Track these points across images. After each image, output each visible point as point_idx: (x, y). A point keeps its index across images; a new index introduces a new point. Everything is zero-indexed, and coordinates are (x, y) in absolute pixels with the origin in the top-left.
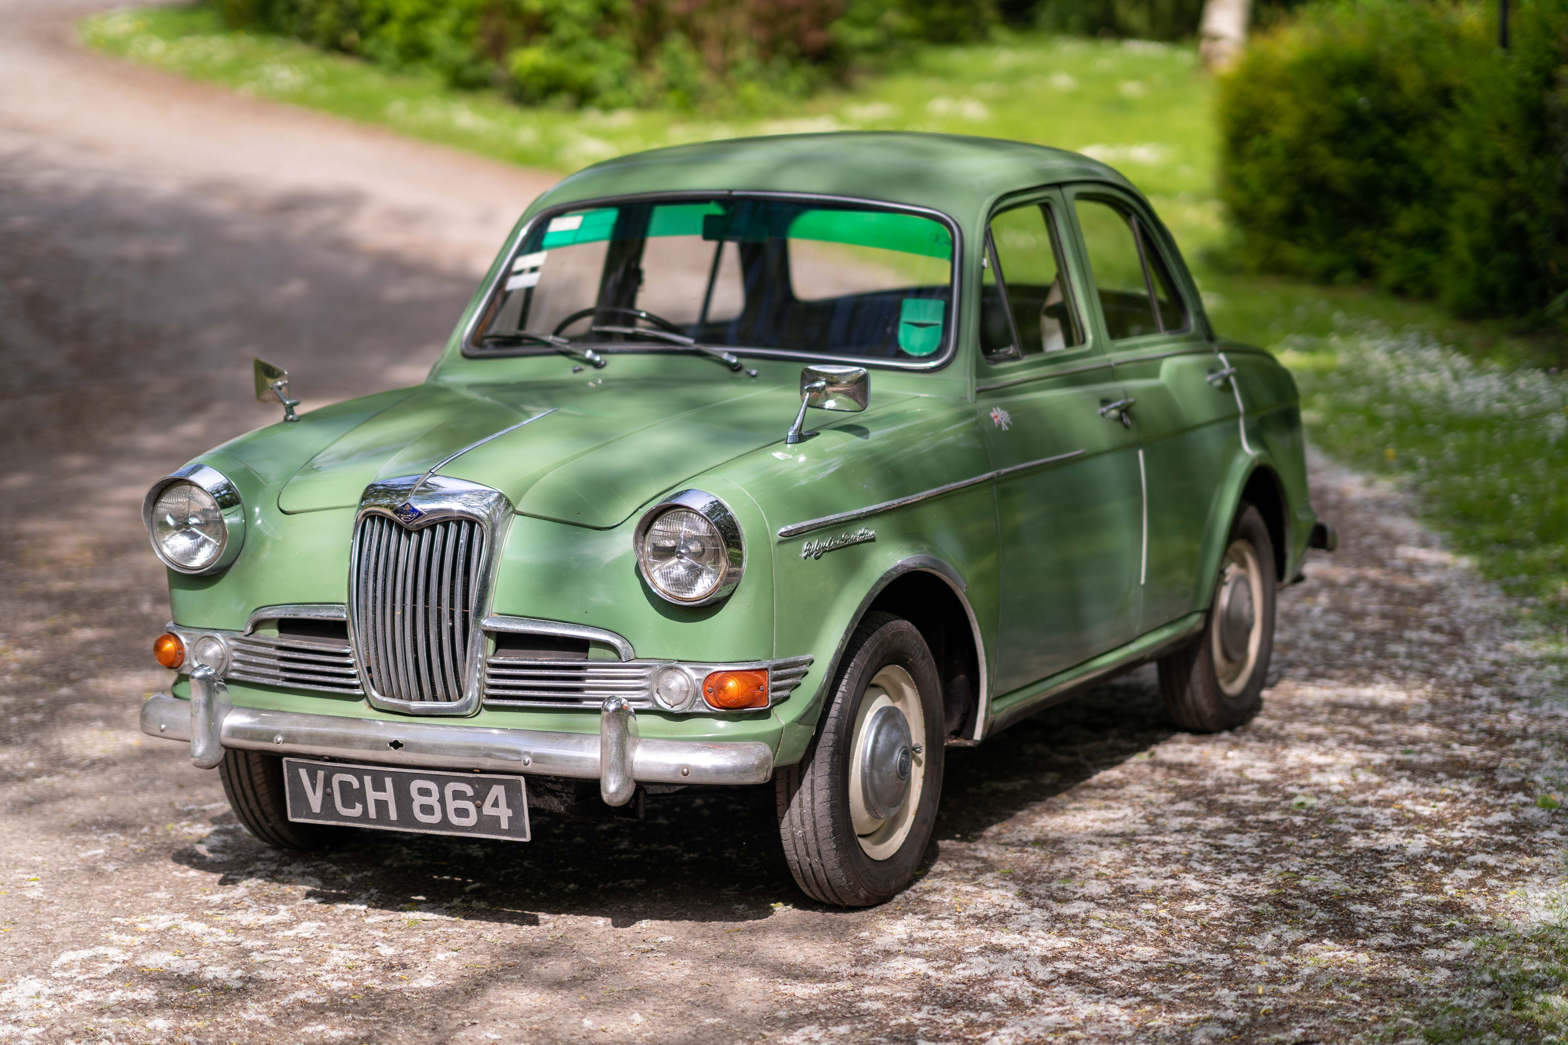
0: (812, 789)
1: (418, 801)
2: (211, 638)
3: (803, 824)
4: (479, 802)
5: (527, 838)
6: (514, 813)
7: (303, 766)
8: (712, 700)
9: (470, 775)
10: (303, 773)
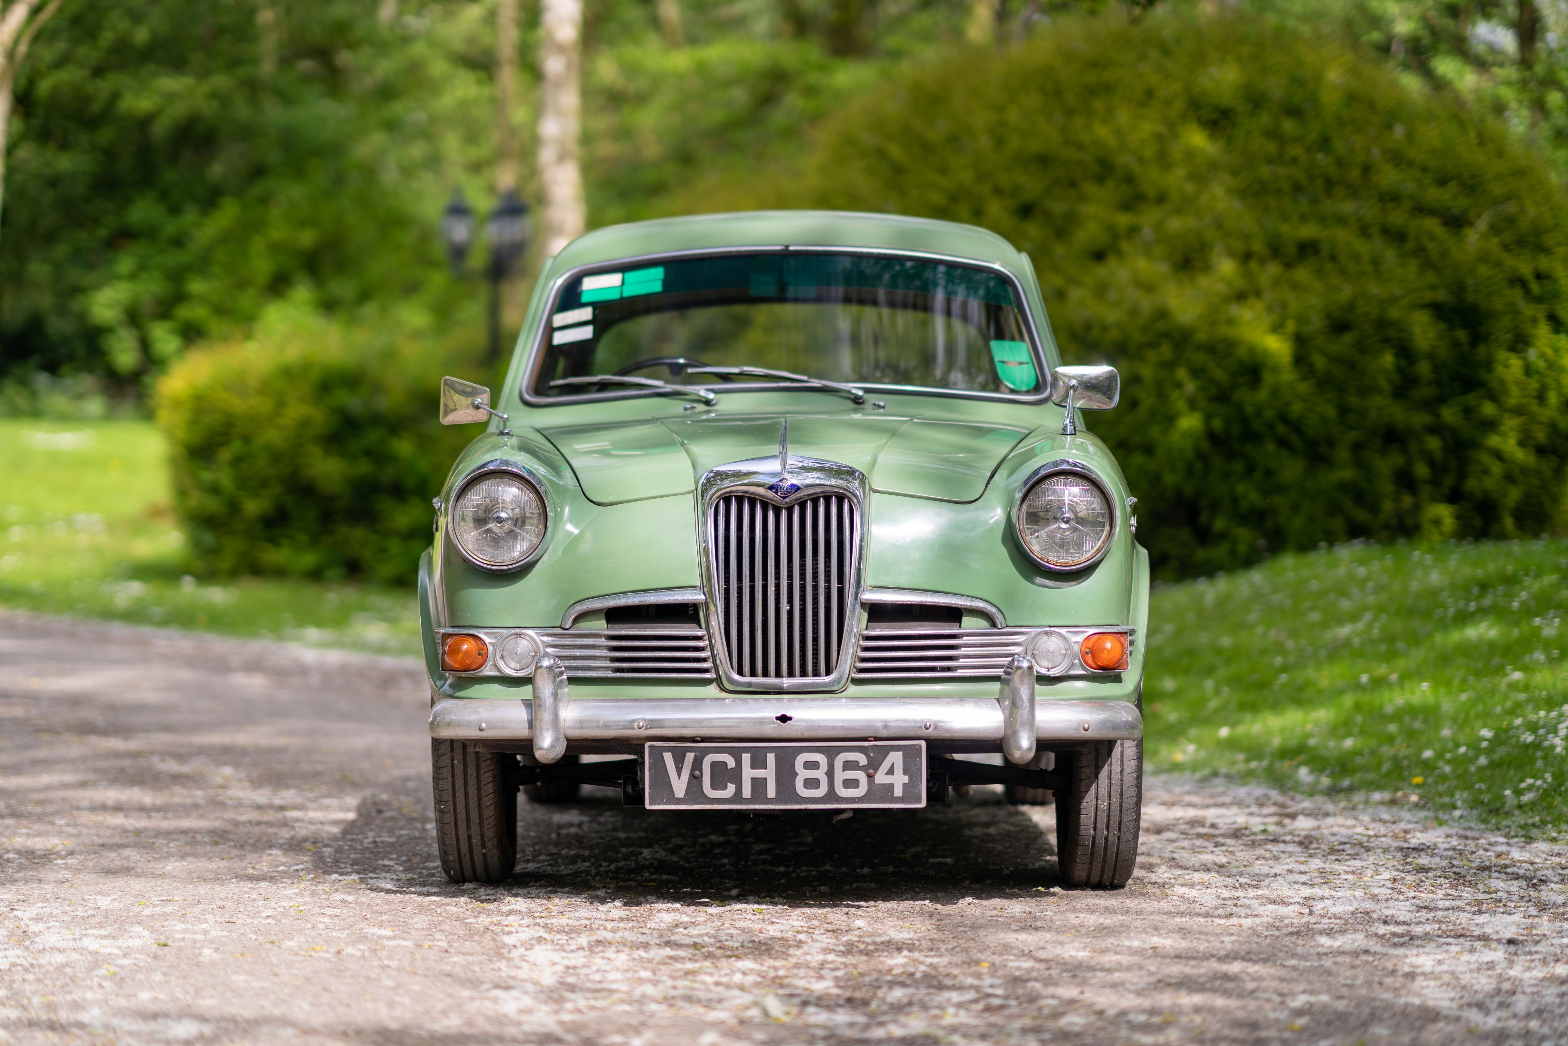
0: (1122, 760)
1: (803, 775)
2: (519, 635)
3: (1110, 797)
4: (871, 771)
5: (923, 804)
6: (910, 779)
7: (668, 749)
8: (1090, 661)
9: (866, 744)
10: (668, 757)
